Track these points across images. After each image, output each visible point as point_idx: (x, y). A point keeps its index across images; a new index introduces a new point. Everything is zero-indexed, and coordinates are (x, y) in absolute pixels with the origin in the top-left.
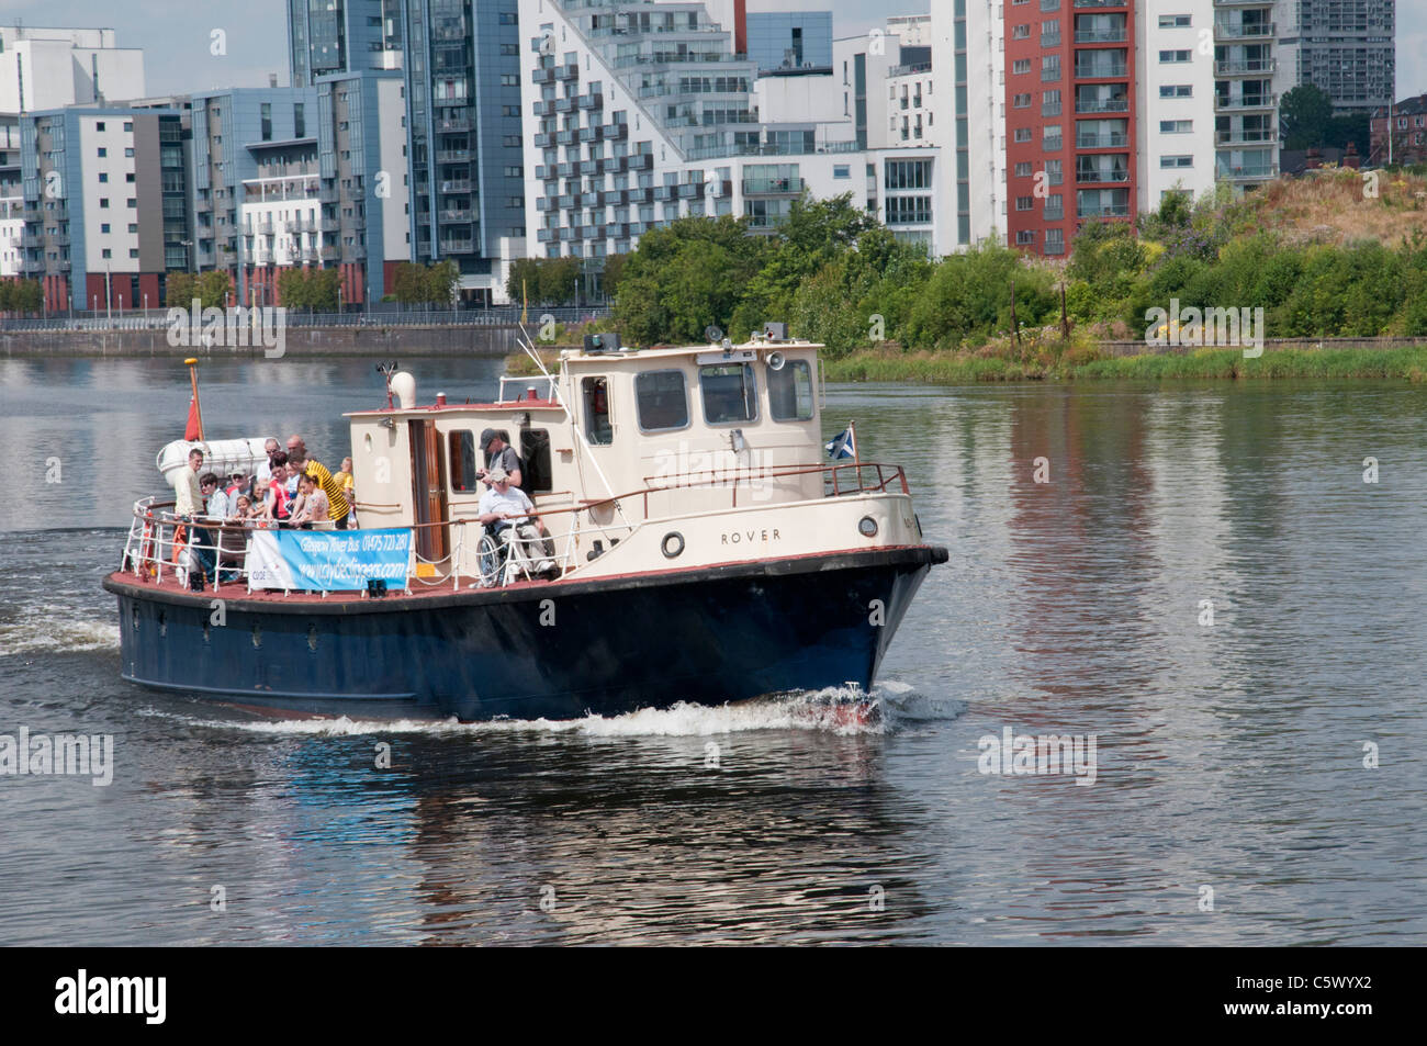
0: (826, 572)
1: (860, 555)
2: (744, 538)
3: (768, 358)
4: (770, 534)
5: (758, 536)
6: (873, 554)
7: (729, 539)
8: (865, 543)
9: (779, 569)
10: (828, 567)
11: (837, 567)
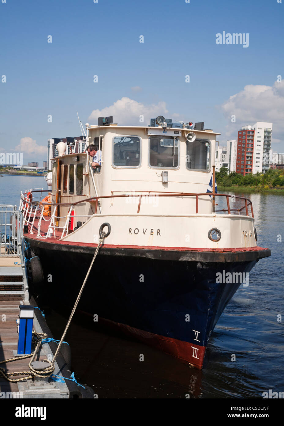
0: (182, 262)
1: (205, 253)
2: (141, 232)
3: (186, 136)
4: (155, 232)
5: (148, 232)
6: (215, 253)
7: (133, 232)
8: (211, 245)
9: (155, 256)
10: (183, 259)
11: (190, 260)
